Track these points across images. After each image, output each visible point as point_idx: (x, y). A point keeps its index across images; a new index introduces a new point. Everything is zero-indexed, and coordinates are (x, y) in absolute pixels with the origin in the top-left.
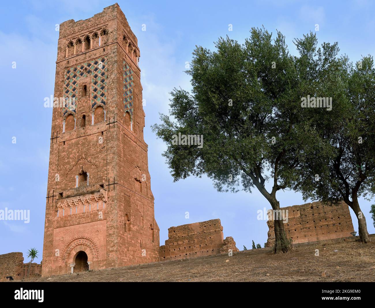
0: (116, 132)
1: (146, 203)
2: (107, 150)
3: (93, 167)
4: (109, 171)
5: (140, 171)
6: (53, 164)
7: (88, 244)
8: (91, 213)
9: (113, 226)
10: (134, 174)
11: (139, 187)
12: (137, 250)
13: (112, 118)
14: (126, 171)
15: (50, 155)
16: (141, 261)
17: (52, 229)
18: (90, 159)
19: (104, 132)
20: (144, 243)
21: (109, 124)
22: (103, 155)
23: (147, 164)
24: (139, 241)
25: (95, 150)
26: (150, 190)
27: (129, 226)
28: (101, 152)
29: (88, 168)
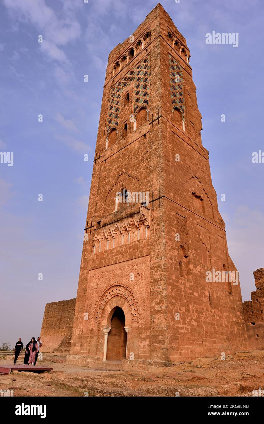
0: (160, 129)
1: (213, 231)
2: (150, 155)
3: (134, 181)
4: (153, 181)
5: (200, 184)
6: (94, 188)
7: (126, 295)
8: (130, 246)
9: (159, 266)
10: (191, 187)
11: (200, 206)
12: (203, 309)
13: (156, 114)
14: (177, 181)
15: (92, 178)
16: (213, 330)
17: (87, 271)
18: (131, 171)
19: (146, 135)
20: (215, 297)
21: (152, 122)
22: (146, 163)
23: (209, 176)
24: (207, 294)
25: (136, 159)
26: (217, 210)
27: (187, 266)
28: (143, 160)
29: (128, 184)
